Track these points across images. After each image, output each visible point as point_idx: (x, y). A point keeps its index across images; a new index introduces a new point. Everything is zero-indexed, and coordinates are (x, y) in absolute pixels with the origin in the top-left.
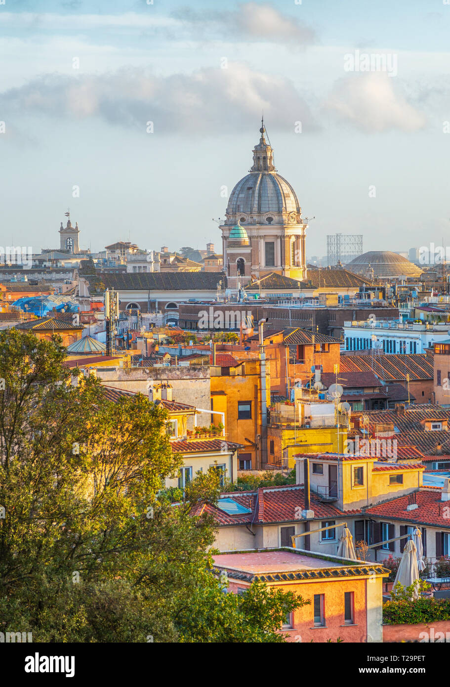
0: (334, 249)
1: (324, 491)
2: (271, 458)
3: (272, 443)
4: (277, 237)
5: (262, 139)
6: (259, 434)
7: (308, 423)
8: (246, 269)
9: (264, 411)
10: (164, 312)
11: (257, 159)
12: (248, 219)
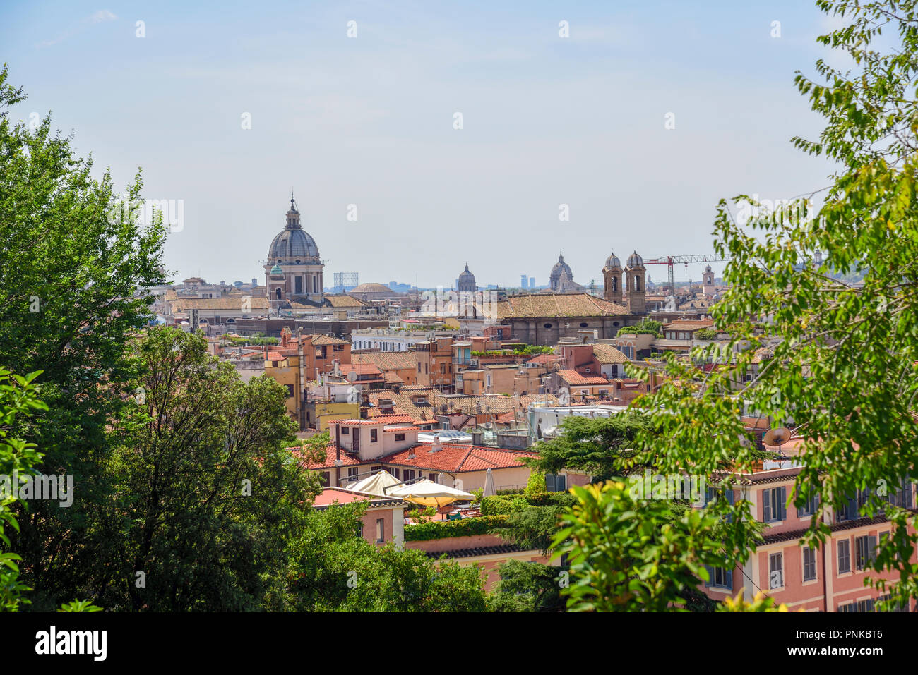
0: (338, 282)
1: (350, 446)
2: (307, 424)
3: (308, 414)
4: (303, 273)
5: (293, 207)
6: (299, 406)
7: (333, 399)
8: (282, 295)
9: (303, 391)
10: (226, 324)
11: (289, 220)
12: (283, 260)
